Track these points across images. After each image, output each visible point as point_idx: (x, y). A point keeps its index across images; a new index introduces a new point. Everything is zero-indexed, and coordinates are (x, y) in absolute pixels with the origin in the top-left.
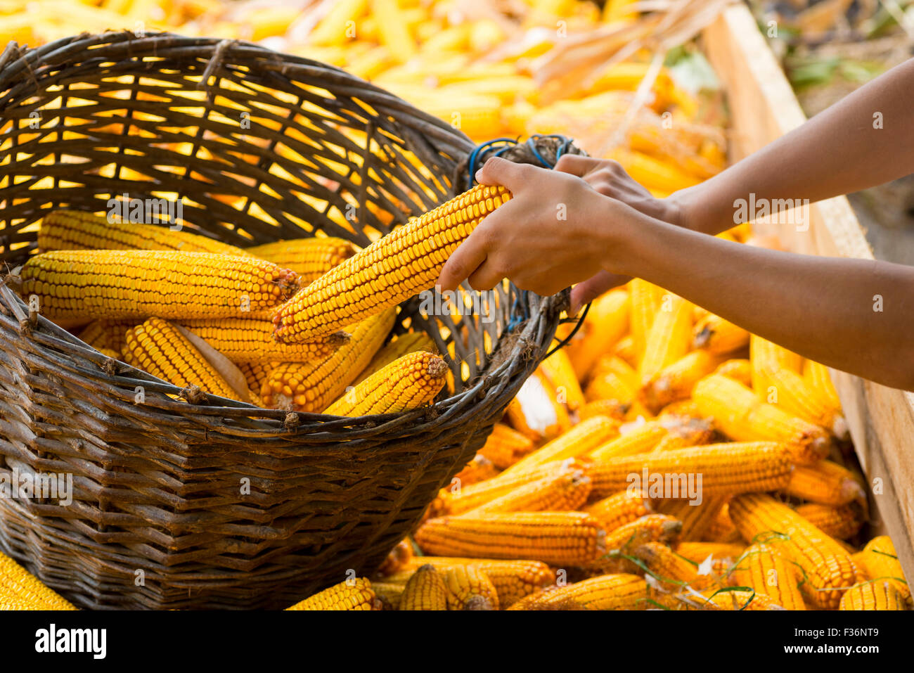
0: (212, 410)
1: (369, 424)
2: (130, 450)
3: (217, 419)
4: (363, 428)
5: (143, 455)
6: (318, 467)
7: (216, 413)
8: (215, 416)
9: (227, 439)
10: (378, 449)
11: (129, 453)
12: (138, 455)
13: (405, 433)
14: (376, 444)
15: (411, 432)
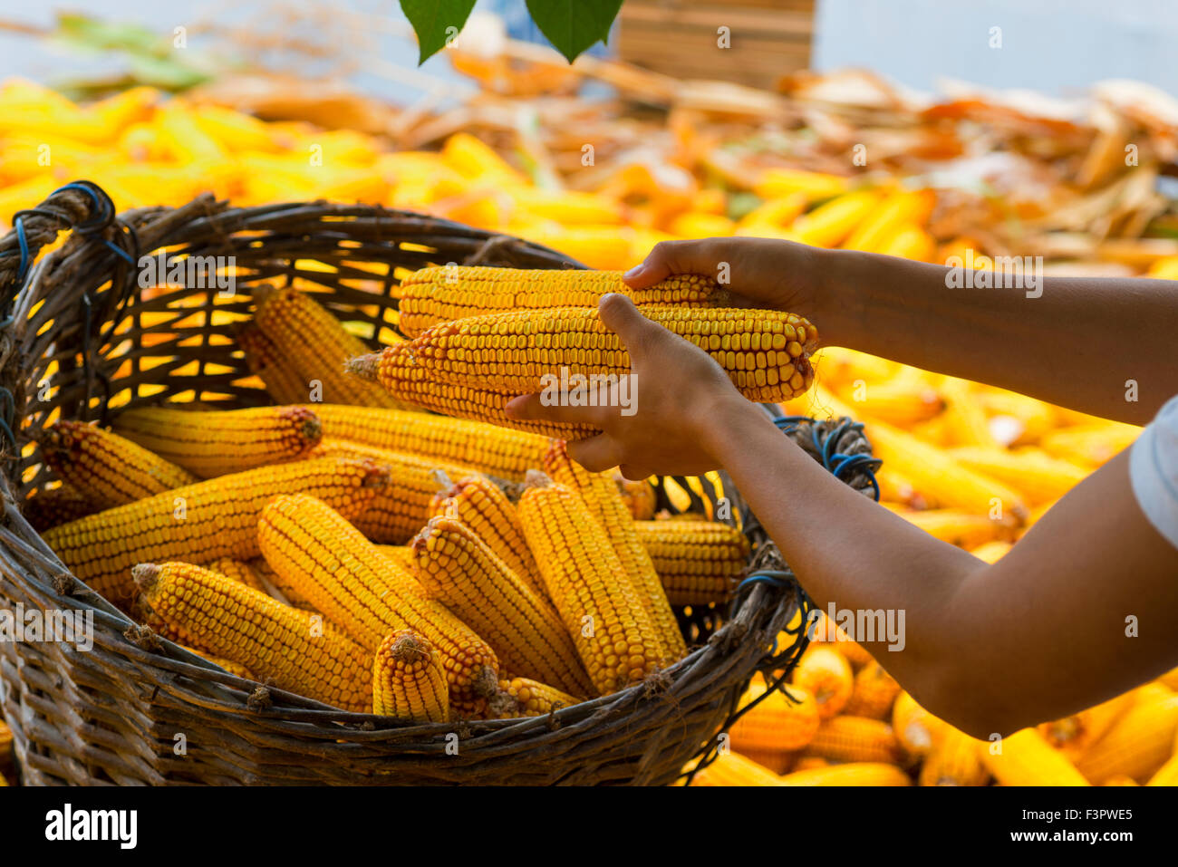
0: (163, 662)
1: (366, 724)
2: (101, 699)
3: (168, 675)
4: (358, 728)
5: (115, 708)
6: (317, 771)
7: (167, 667)
8: (168, 671)
9: (182, 704)
10: (380, 761)
11: (98, 702)
12: (108, 708)
13: (414, 749)
14: (375, 755)
15: (423, 749)
